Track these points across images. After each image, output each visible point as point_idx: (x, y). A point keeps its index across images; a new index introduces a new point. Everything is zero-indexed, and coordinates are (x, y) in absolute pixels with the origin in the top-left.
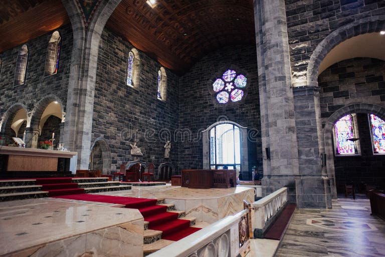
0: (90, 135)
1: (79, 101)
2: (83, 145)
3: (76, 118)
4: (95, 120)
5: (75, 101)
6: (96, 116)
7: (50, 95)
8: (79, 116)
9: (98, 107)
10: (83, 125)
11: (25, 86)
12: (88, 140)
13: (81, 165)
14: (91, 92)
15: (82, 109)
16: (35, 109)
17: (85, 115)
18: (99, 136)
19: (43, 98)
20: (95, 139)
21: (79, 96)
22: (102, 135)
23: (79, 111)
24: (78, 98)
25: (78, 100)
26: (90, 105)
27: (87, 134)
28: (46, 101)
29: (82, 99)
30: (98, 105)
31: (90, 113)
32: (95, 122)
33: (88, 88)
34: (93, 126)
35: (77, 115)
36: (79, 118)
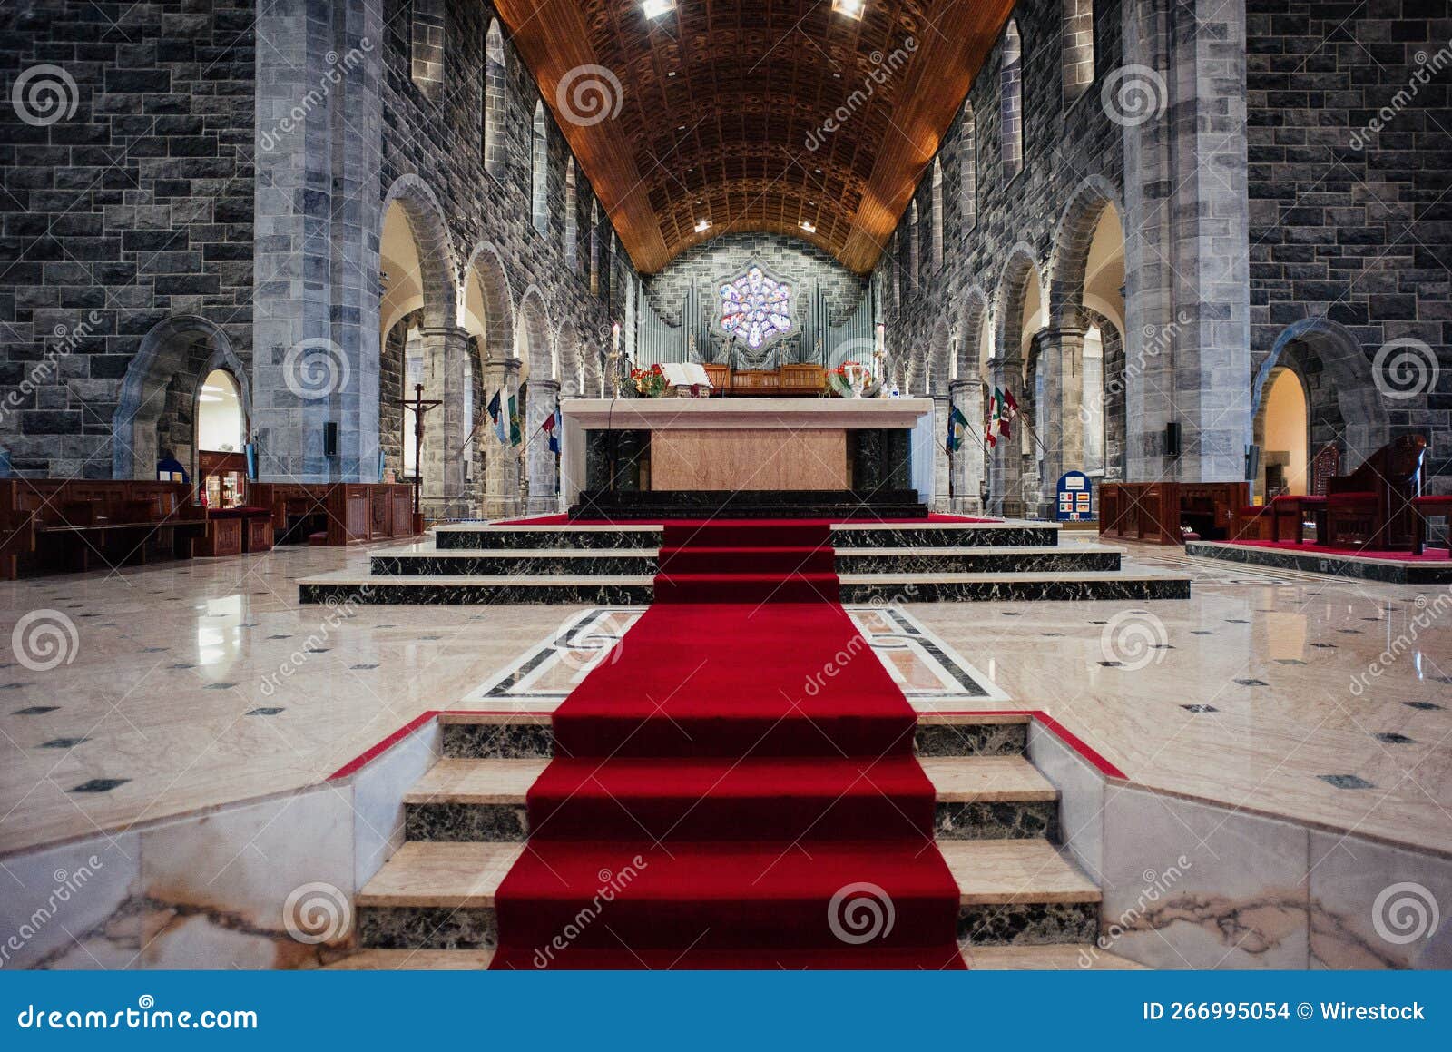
0: (1242, 317)
1: (1170, 166)
2: (1206, 365)
3: (1165, 248)
4: (1266, 241)
5: (1149, 175)
6: (1272, 217)
7: (1087, 181)
8: (1174, 237)
9: (1280, 172)
10: (1196, 274)
11: (1026, 176)
12: (1233, 338)
13: (1204, 460)
14: (1222, 106)
15: (1183, 199)
16: (1055, 251)
17: (1204, 222)
18: (1294, 315)
19: (1070, 201)
20: (1276, 332)
21: (1164, 142)
22: (1319, 309)
23: (1174, 214)
24: (1165, 154)
25: (1165, 163)
26: (1227, 171)
27: (1225, 310)
28: (1082, 208)
29: (1182, 156)
30: (1280, 159)
31: (1227, 210)
32: (1268, 249)
33: (1205, 91)
34: (1256, 271)
35: (1164, 234)
36: (1174, 249)
